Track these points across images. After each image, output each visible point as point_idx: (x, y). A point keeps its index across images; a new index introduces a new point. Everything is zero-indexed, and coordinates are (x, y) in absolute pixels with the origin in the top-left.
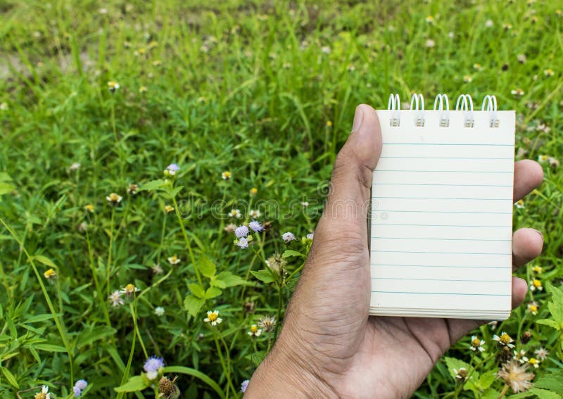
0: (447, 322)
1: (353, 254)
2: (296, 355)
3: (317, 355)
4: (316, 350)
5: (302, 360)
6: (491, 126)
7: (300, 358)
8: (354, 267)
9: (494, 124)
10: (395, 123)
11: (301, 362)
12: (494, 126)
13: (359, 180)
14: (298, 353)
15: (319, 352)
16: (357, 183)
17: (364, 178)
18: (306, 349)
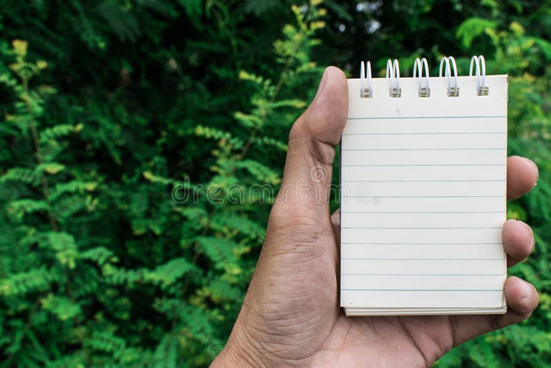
2: (246, 352)
3: (266, 355)
4: (264, 349)
5: (252, 358)
6: (480, 94)
7: (250, 356)
9: (482, 91)
11: (250, 360)
12: (483, 93)
14: (248, 351)
15: (268, 352)
18: (256, 348)
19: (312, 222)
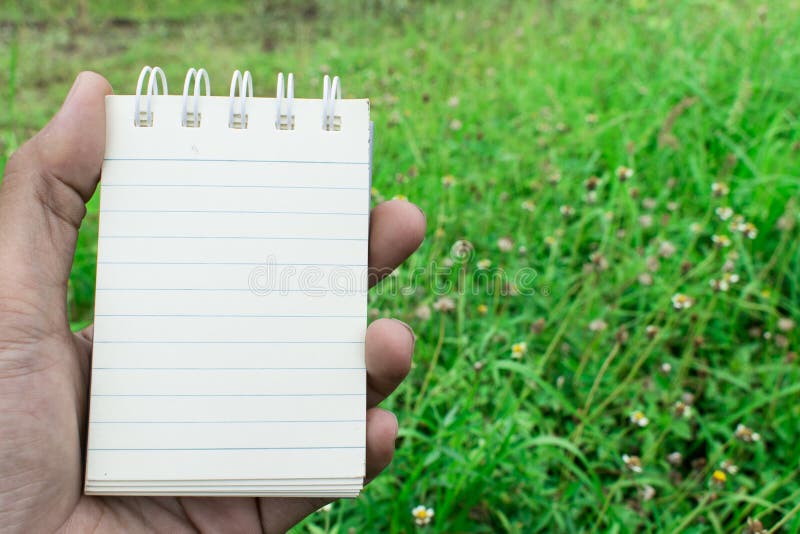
0: (257, 503)
1: (13, 345)
6: (327, 130)
8: (13, 372)
9: (331, 125)
10: (143, 120)
13: (43, 202)
16: (37, 207)
17: (53, 199)
19: (31, 310)
